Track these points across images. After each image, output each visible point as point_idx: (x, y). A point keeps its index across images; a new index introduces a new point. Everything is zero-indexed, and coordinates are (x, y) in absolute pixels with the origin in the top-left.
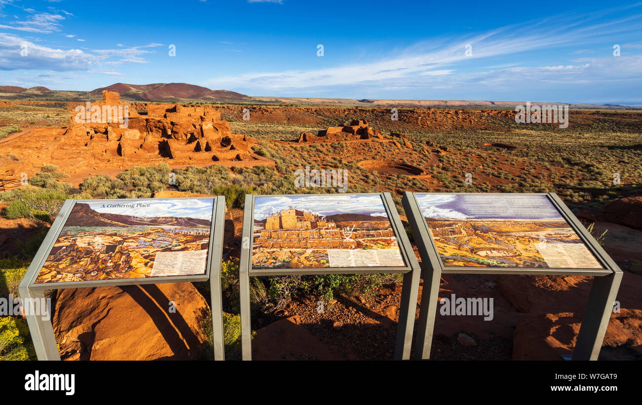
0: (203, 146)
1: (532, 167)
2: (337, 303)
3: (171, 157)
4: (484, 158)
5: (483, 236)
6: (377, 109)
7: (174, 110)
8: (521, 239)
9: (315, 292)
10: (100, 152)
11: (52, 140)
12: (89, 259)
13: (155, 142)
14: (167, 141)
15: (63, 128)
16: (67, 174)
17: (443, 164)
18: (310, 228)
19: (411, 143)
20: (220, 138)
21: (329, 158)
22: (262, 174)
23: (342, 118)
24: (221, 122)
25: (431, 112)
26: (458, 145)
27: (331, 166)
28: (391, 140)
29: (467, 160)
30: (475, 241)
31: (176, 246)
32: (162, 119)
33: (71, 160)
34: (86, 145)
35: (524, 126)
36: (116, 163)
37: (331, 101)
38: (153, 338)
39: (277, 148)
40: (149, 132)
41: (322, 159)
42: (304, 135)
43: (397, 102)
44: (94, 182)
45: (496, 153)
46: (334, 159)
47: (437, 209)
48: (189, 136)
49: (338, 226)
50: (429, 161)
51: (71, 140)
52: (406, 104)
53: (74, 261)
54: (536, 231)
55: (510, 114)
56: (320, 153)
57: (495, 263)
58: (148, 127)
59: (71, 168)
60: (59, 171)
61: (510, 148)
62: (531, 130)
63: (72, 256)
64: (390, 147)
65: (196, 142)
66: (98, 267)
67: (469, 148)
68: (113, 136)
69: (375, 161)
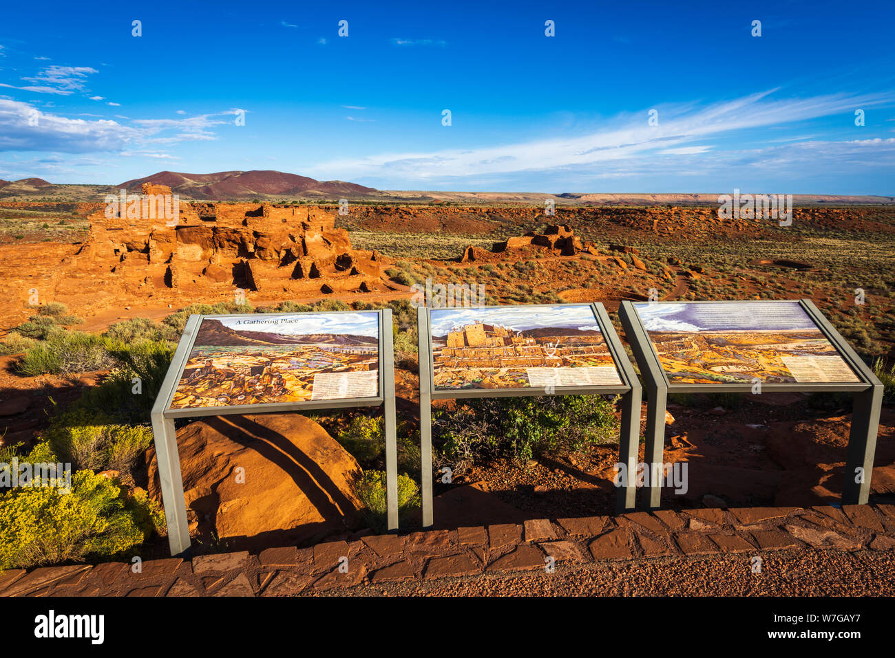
0: (307, 270)
1: (838, 297)
2: (537, 465)
3: (254, 288)
4: (761, 284)
5: (719, 350)
6: (587, 208)
7: (259, 213)
8: (765, 352)
9: (506, 453)
10: (136, 281)
11: (57, 263)
12: (232, 382)
13: (229, 264)
14: (247, 262)
15: (74, 244)
16: (82, 318)
17: (696, 294)
18: (503, 344)
19: (644, 262)
20: (334, 257)
21: (511, 287)
22: (404, 314)
23: (530, 224)
24: (335, 231)
25: (673, 212)
26: (719, 263)
27: (515, 299)
28: (611, 257)
29: (735, 287)
30: (709, 356)
31: (338, 366)
32: (240, 227)
33: (89, 295)
34: (113, 271)
35: (822, 233)
36: (162, 300)
37: (512, 197)
38: (296, 500)
39: (426, 272)
40: (217, 248)
41: (500, 287)
42: (471, 250)
43: (618, 197)
44: (127, 330)
45: (780, 275)
46: (520, 288)
47: (663, 321)
48: (283, 254)
49: (538, 342)
50: (673, 290)
51: (89, 264)
52: (633, 200)
53: (213, 385)
54: (784, 343)
55: (799, 214)
56: (497, 279)
57: (732, 379)
58: (216, 240)
59: (89, 307)
60: (68, 312)
61: (802, 267)
62: (834, 238)
63: (210, 379)
64: (609, 267)
65: (295, 263)
66: (245, 391)
67: (736, 268)
68: (158, 255)
69: (586, 290)
